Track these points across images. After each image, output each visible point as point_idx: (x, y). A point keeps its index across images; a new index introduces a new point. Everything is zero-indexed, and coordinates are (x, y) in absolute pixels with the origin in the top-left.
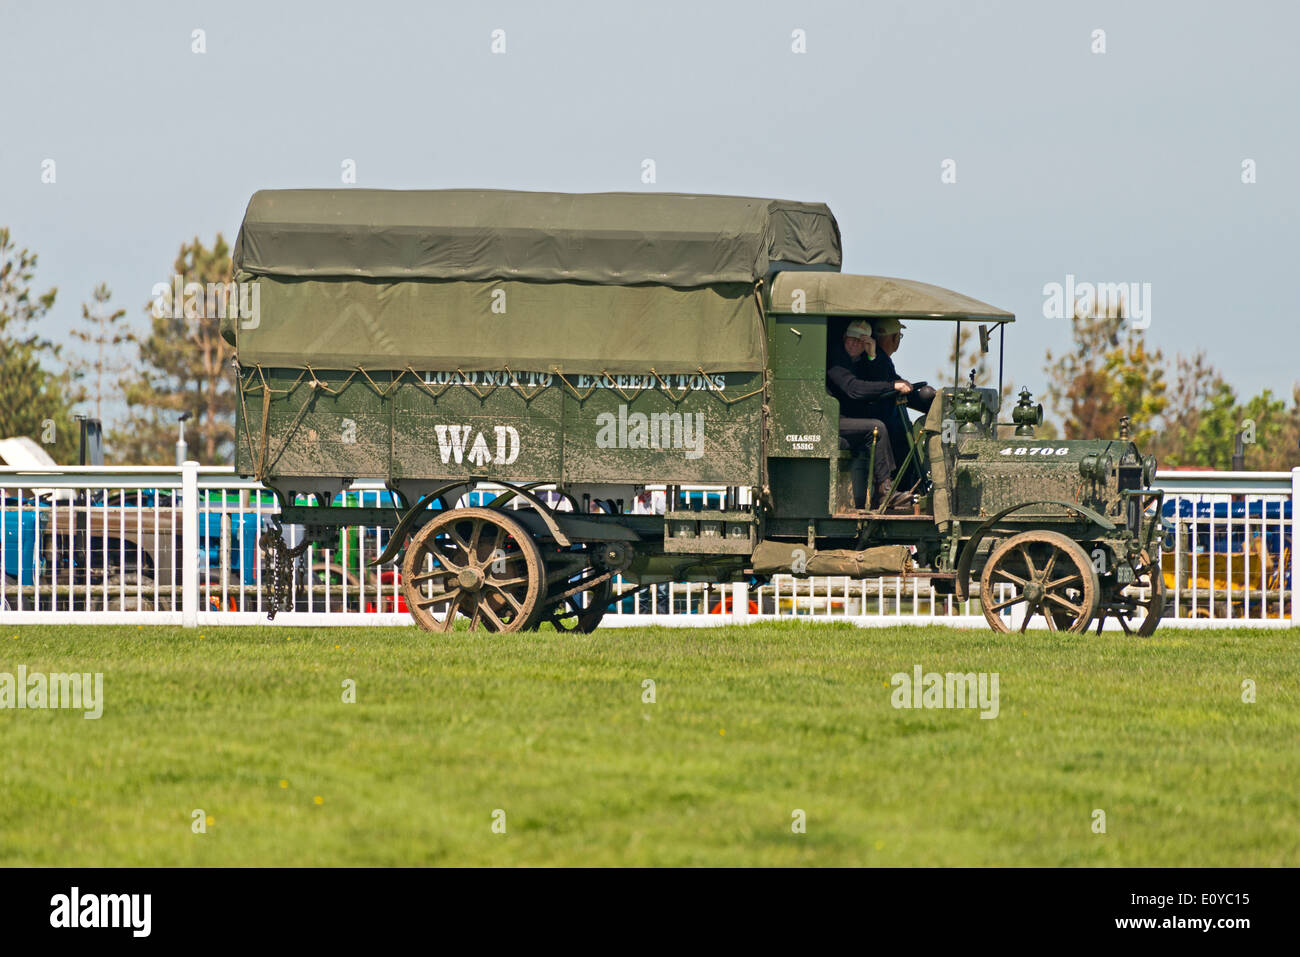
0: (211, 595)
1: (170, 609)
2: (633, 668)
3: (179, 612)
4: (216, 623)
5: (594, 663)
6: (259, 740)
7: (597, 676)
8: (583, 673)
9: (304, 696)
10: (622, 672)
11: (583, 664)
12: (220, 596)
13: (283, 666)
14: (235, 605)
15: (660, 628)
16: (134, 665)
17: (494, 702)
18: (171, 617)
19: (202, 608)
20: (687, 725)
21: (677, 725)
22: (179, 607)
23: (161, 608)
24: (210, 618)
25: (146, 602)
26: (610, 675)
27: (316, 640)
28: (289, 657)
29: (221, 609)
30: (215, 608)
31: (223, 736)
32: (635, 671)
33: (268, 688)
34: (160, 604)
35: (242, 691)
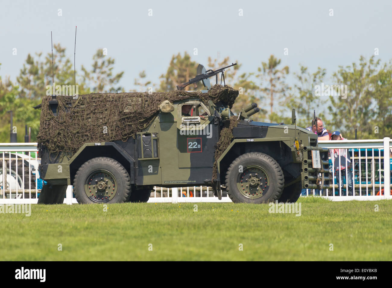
0: (183, 191)
1: (167, 196)
2: (346, 217)
3: (171, 198)
4: (185, 202)
5: (331, 215)
6: (202, 246)
7: (332, 220)
8: (326, 219)
9: (219, 229)
10: (342, 218)
11: (326, 215)
12: (186, 191)
13: (211, 218)
14: (192, 195)
15: (357, 201)
16: (154, 218)
17: (293, 231)
18: (167, 200)
19: (179, 196)
20: (367, 239)
21: (363, 238)
22: (171, 196)
23: (164, 196)
24: (182, 200)
25: (158, 194)
26: (336, 219)
27: (224, 208)
28: (213, 215)
29: (186, 196)
30: (184, 196)
31: (188, 245)
32: (346, 218)
33: (205, 226)
34: (163, 194)
35: (195, 228)
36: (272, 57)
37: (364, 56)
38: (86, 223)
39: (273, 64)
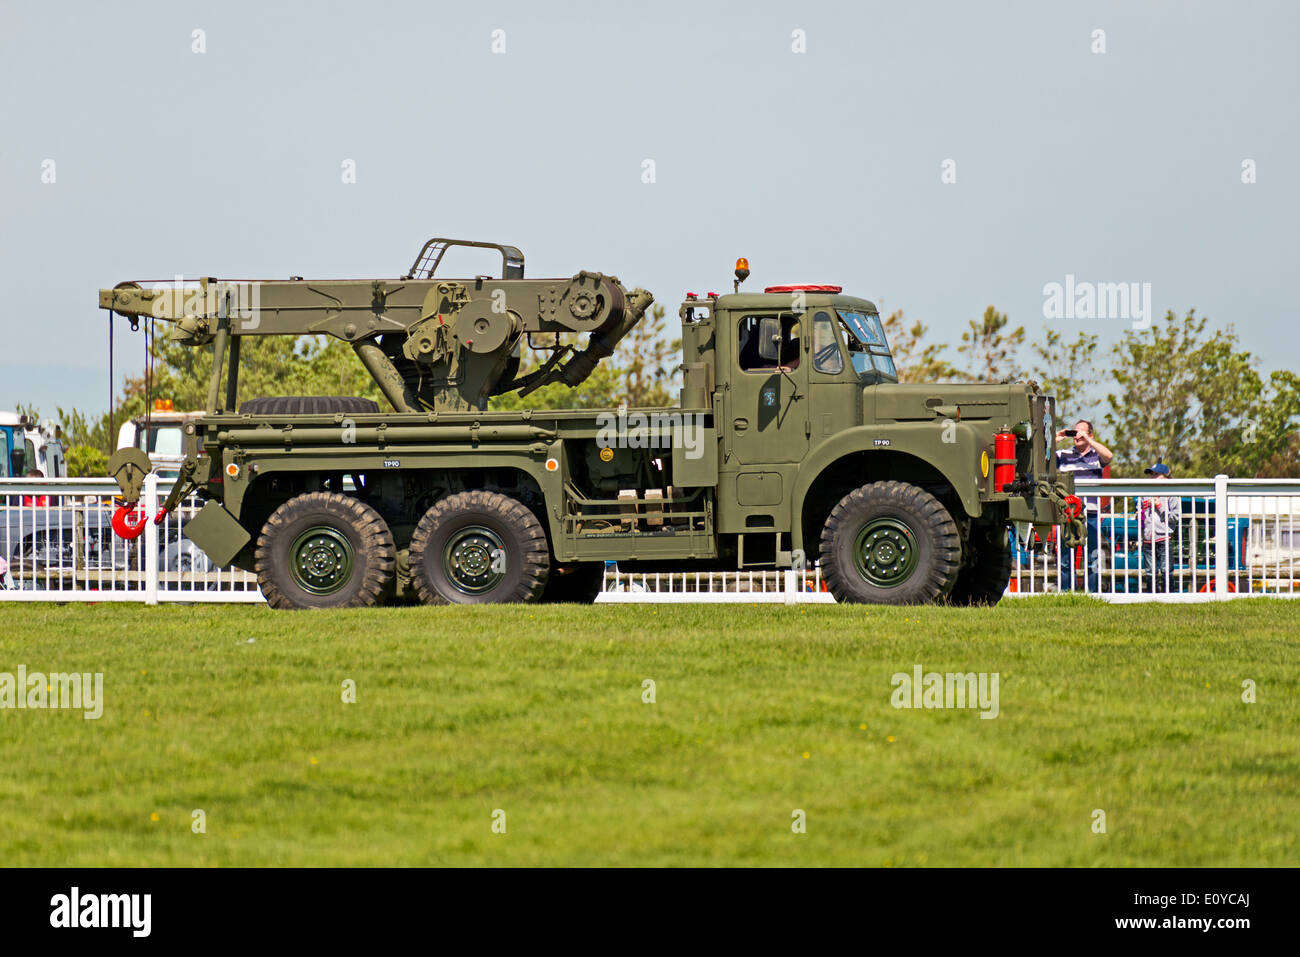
36: (990, 311)
37: (1175, 311)
38: (611, 642)
39: (993, 324)
